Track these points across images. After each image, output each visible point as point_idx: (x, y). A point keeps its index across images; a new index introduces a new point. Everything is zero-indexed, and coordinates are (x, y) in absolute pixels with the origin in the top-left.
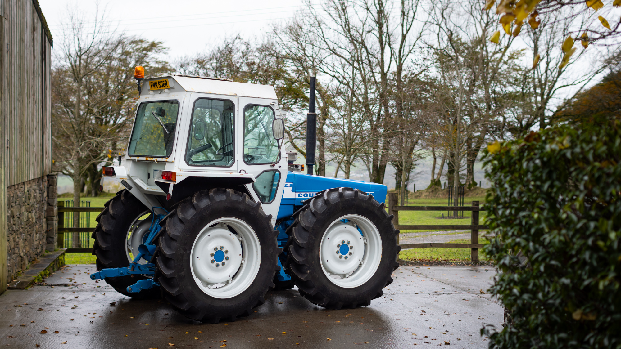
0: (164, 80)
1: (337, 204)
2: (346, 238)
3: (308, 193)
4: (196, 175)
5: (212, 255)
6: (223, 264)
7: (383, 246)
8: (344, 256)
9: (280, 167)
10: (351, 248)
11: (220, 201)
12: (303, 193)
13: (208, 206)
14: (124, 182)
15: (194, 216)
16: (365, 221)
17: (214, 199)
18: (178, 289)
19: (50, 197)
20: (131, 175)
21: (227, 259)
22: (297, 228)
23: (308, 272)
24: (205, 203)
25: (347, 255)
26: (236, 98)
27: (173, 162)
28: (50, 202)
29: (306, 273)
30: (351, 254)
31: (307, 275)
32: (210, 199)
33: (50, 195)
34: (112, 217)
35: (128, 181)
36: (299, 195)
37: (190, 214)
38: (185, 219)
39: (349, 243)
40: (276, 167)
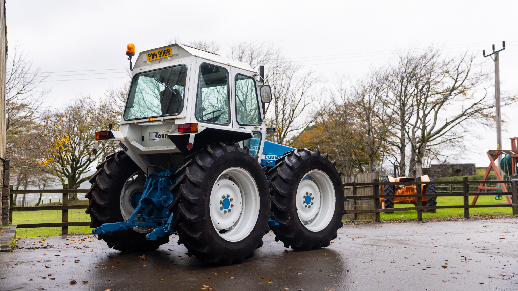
0: (166, 49)
1: (307, 160)
2: (309, 190)
3: (271, 156)
4: (212, 127)
5: (221, 203)
6: (229, 211)
7: (336, 196)
8: (308, 205)
9: (261, 129)
10: (313, 199)
11: (231, 152)
12: (268, 156)
13: (222, 157)
14: (121, 145)
15: (212, 165)
16: (324, 176)
17: (226, 150)
18: (201, 233)
19: (5, 180)
20: (128, 137)
21: (232, 206)
22: (276, 181)
23: (289, 218)
24: (219, 153)
25: (310, 204)
26: (229, 67)
27: (184, 118)
28: (5, 184)
29: (288, 219)
30: (312, 204)
31: (288, 221)
32: (223, 150)
33: (5, 177)
34: (108, 176)
35: (124, 143)
37: (208, 162)
38: (204, 165)
39: (311, 194)
40: (259, 129)
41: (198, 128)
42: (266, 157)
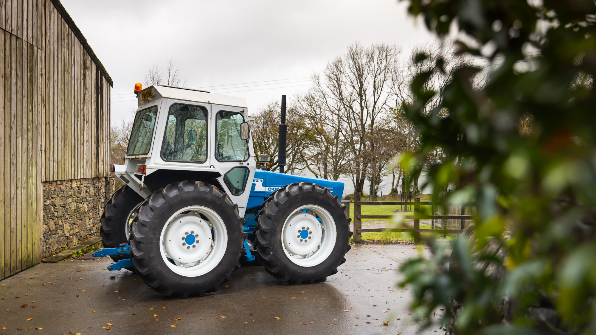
0: (149, 90)
1: (297, 196)
2: (306, 224)
4: (166, 169)
5: (183, 238)
6: (194, 246)
7: (337, 231)
8: (304, 240)
9: (248, 164)
10: (311, 233)
11: (188, 192)
12: (272, 188)
13: (176, 196)
14: (122, 177)
15: (163, 204)
16: (322, 211)
17: (182, 190)
18: (147, 269)
19: (107, 193)
20: (128, 171)
21: (198, 242)
22: (262, 216)
23: (271, 253)
24: (174, 193)
25: (307, 239)
26: (210, 105)
27: (150, 158)
28: (107, 197)
29: (269, 254)
30: (310, 238)
31: (270, 256)
32: (179, 190)
33: (107, 191)
35: (126, 176)
36: (268, 189)
37: (160, 202)
38: (154, 206)
39: (308, 229)
40: (245, 164)
41: (147, 170)
42: (270, 189)
